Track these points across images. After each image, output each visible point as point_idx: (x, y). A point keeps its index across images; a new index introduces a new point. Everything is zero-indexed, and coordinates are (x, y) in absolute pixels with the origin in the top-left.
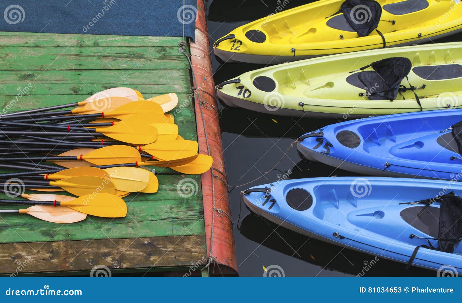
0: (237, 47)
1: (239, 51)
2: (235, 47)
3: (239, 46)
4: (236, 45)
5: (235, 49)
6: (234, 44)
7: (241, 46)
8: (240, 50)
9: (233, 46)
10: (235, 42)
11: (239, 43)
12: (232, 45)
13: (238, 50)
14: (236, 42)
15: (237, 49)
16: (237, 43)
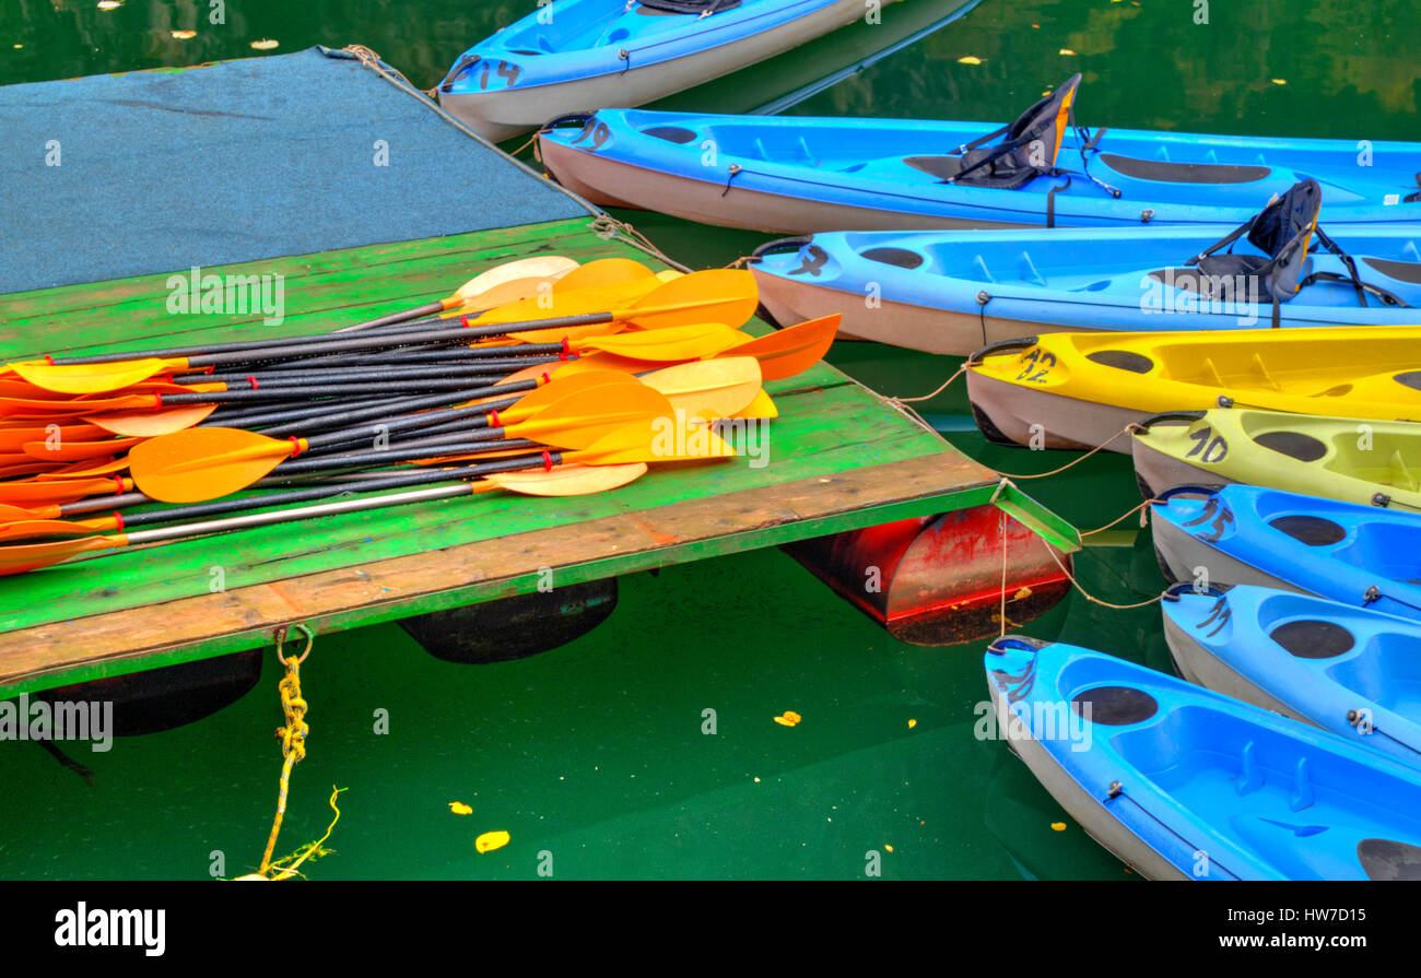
0: (1040, 374)
1: (1043, 385)
2: (1034, 373)
3: (1047, 372)
4: (1038, 367)
5: (1033, 379)
6: (1031, 367)
7: (1052, 371)
8: (1045, 382)
9: (1028, 371)
10: (1035, 360)
11: (1048, 361)
12: (1027, 367)
13: (1041, 381)
14: (1040, 357)
15: (1040, 378)
16: (1042, 361)
